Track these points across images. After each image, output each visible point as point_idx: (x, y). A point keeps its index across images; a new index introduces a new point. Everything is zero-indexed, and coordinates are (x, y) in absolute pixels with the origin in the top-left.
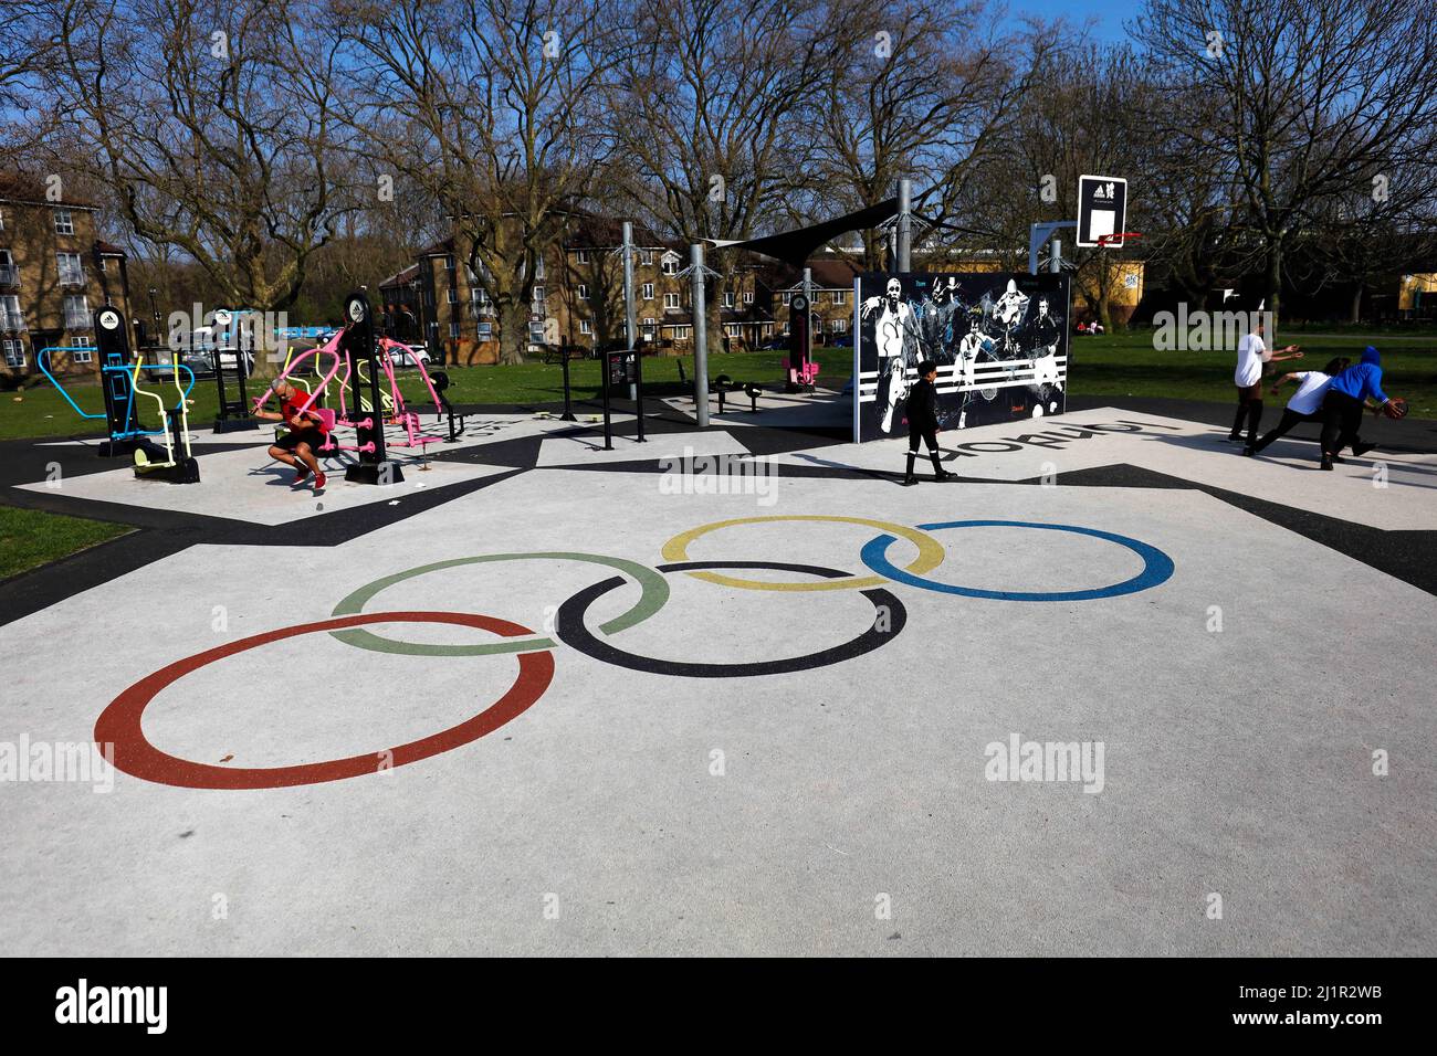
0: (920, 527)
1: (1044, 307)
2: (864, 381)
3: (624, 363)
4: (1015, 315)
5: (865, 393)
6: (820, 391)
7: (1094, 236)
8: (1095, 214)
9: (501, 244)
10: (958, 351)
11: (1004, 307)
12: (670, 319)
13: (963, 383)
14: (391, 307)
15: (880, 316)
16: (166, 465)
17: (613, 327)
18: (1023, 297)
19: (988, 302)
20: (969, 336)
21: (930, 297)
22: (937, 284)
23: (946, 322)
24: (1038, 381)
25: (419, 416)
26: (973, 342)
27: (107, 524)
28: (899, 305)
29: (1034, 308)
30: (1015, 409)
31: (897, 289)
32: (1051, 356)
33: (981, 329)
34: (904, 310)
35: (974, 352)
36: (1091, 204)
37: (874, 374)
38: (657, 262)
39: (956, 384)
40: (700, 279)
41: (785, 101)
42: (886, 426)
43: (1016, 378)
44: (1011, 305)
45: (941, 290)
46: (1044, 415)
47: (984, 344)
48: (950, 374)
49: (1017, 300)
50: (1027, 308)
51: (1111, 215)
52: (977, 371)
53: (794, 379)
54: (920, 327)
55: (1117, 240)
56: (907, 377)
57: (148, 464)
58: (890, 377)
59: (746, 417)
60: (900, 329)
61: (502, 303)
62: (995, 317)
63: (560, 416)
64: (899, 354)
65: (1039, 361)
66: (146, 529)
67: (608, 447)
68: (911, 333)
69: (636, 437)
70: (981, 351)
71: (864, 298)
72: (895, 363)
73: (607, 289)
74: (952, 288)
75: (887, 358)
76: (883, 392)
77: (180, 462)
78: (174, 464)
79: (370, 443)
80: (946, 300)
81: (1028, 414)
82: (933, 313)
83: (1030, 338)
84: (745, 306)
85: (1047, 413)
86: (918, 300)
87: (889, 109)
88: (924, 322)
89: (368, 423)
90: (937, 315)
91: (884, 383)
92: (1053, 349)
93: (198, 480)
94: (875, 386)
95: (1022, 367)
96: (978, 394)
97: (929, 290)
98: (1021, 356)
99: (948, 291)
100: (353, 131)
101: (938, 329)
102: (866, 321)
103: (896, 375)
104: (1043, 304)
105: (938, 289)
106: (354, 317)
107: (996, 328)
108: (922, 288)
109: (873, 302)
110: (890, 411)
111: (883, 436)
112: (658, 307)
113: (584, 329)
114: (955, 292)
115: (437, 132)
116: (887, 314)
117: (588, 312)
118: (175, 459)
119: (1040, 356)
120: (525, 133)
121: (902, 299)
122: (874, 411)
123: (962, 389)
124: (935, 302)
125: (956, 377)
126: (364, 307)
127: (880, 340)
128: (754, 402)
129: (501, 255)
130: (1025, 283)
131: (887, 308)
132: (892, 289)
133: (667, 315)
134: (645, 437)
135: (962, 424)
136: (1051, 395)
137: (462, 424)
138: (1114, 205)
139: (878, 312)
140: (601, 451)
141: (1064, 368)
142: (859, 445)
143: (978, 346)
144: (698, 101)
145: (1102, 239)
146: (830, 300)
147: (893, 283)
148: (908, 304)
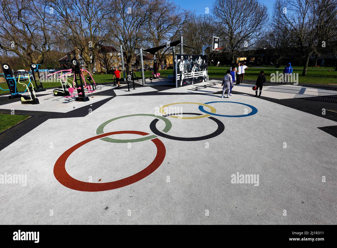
0: (205, 103)
2: (178, 76)
3: (130, 73)
4: (200, 63)
5: (178, 78)
6: (160, 78)
7: (215, 48)
8: (215, 44)
9: (86, 51)
10: (192, 70)
11: (199, 62)
13: (193, 76)
14: (62, 65)
15: (180, 63)
16: (30, 100)
18: (202, 60)
19: (196, 61)
20: (194, 67)
21: (188, 60)
23: (190, 64)
24: (203, 75)
25: (90, 86)
27: (22, 116)
29: (203, 62)
30: (200, 80)
34: (184, 62)
35: (194, 70)
36: (215, 42)
37: (179, 74)
39: (192, 76)
40: (142, 56)
41: (141, 23)
42: (181, 84)
43: (200, 75)
44: (200, 61)
46: (204, 81)
47: (196, 69)
48: (191, 74)
49: (201, 60)
51: (217, 44)
52: (195, 74)
53: (155, 76)
54: (186, 65)
55: (218, 49)
57: (25, 100)
59: (151, 84)
60: (183, 65)
61: (88, 63)
62: (197, 63)
63: (113, 85)
64: (183, 70)
66: (33, 116)
67: (129, 91)
68: (185, 66)
69: (133, 88)
71: (177, 60)
73: (108, 60)
74: (191, 58)
75: (181, 71)
76: (181, 78)
77: (34, 99)
78: (32, 100)
79: (81, 92)
80: (190, 60)
81: (202, 81)
82: (188, 62)
83: (202, 67)
84: (134, 63)
86: (186, 60)
87: (160, 26)
88: (187, 64)
89: (80, 88)
91: (181, 76)
92: (206, 69)
93: (39, 103)
94: (179, 77)
95: (201, 73)
96: (195, 78)
97: (188, 58)
98: (201, 71)
99: (190, 58)
100: (51, 26)
101: (189, 66)
102: (178, 64)
103: (183, 75)
104: (204, 61)
106: (74, 64)
107: (198, 65)
108: (186, 58)
109: (179, 60)
110: (182, 81)
111: (181, 86)
112: (118, 64)
113: (104, 69)
114: (192, 58)
115: (70, 27)
117: (104, 65)
118: (32, 99)
119: (204, 71)
120: (90, 28)
121: (184, 60)
122: (179, 81)
123: (193, 77)
125: (192, 75)
126: (77, 62)
127: (180, 68)
128: (151, 81)
129: (86, 53)
130: (202, 57)
132: (182, 58)
133: (120, 65)
134: (135, 88)
135: (193, 84)
136: (205, 78)
137: (95, 87)
138: (218, 43)
139: (180, 62)
140: (128, 92)
141: (207, 73)
142: (177, 88)
143: (195, 69)
144: (124, 22)
145: (216, 49)
146: (149, 62)
147: (182, 57)
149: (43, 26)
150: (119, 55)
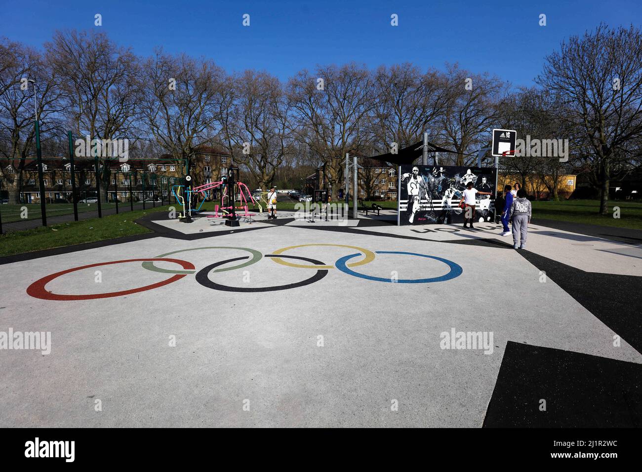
1: (484, 180)
2: (401, 203)
5: (402, 208)
7: (500, 152)
8: (501, 144)
10: (444, 195)
11: (465, 179)
12: (390, 190)
13: (446, 207)
15: (409, 181)
16: (183, 217)
17: (372, 192)
18: (474, 176)
19: (458, 177)
20: (449, 190)
21: (431, 174)
22: (435, 170)
23: (439, 184)
24: (482, 208)
26: (451, 192)
28: (418, 177)
29: (480, 180)
31: (417, 171)
32: (488, 199)
33: (454, 187)
34: (420, 179)
35: (452, 195)
36: (499, 140)
37: (406, 201)
38: (388, 172)
39: (443, 207)
40: (356, 168)
42: (411, 220)
44: (469, 178)
45: (437, 171)
46: (484, 221)
47: (456, 193)
48: (440, 203)
49: (472, 177)
50: (476, 180)
51: (509, 144)
52: (452, 203)
54: (427, 185)
55: (512, 154)
56: (421, 203)
57: (181, 217)
58: (413, 202)
60: (418, 185)
62: (461, 183)
64: (417, 194)
65: (482, 201)
67: (313, 222)
68: (423, 187)
70: (454, 195)
71: (402, 173)
72: (415, 197)
73: (370, 181)
75: (412, 195)
76: (410, 208)
78: (185, 217)
80: (439, 175)
82: (433, 180)
85: (486, 221)
86: (426, 175)
88: (429, 183)
90: (435, 181)
91: (411, 205)
92: (489, 196)
94: (407, 205)
96: (453, 211)
97: (431, 172)
99: (440, 172)
101: (435, 186)
102: (403, 182)
103: (416, 202)
105: (435, 171)
107: (462, 187)
108: (428, 171)
109: (406, 175)
110: (413, 215)
111: (410, 224)
112: (387, 187)
114: (443, 173)
116: (412, 180)
119: (483, 199)
121: (419, 174)
123: (446, 209)
124: (434, 176)
125: (443, 205)
127: (409, 189)
128: (379, 212)
129: (333, 168)
130: (475, 171)
131: (412, 178)
132: (415, 171)
135: (445, 222)
136: (488, 214)
138: (510, 140)
142: (399, 226)
143: (453, 193)
145: (504, 153)
147: (415, 168)
148: (421, 176)
149: (282, 131)
150: (391, 173)
